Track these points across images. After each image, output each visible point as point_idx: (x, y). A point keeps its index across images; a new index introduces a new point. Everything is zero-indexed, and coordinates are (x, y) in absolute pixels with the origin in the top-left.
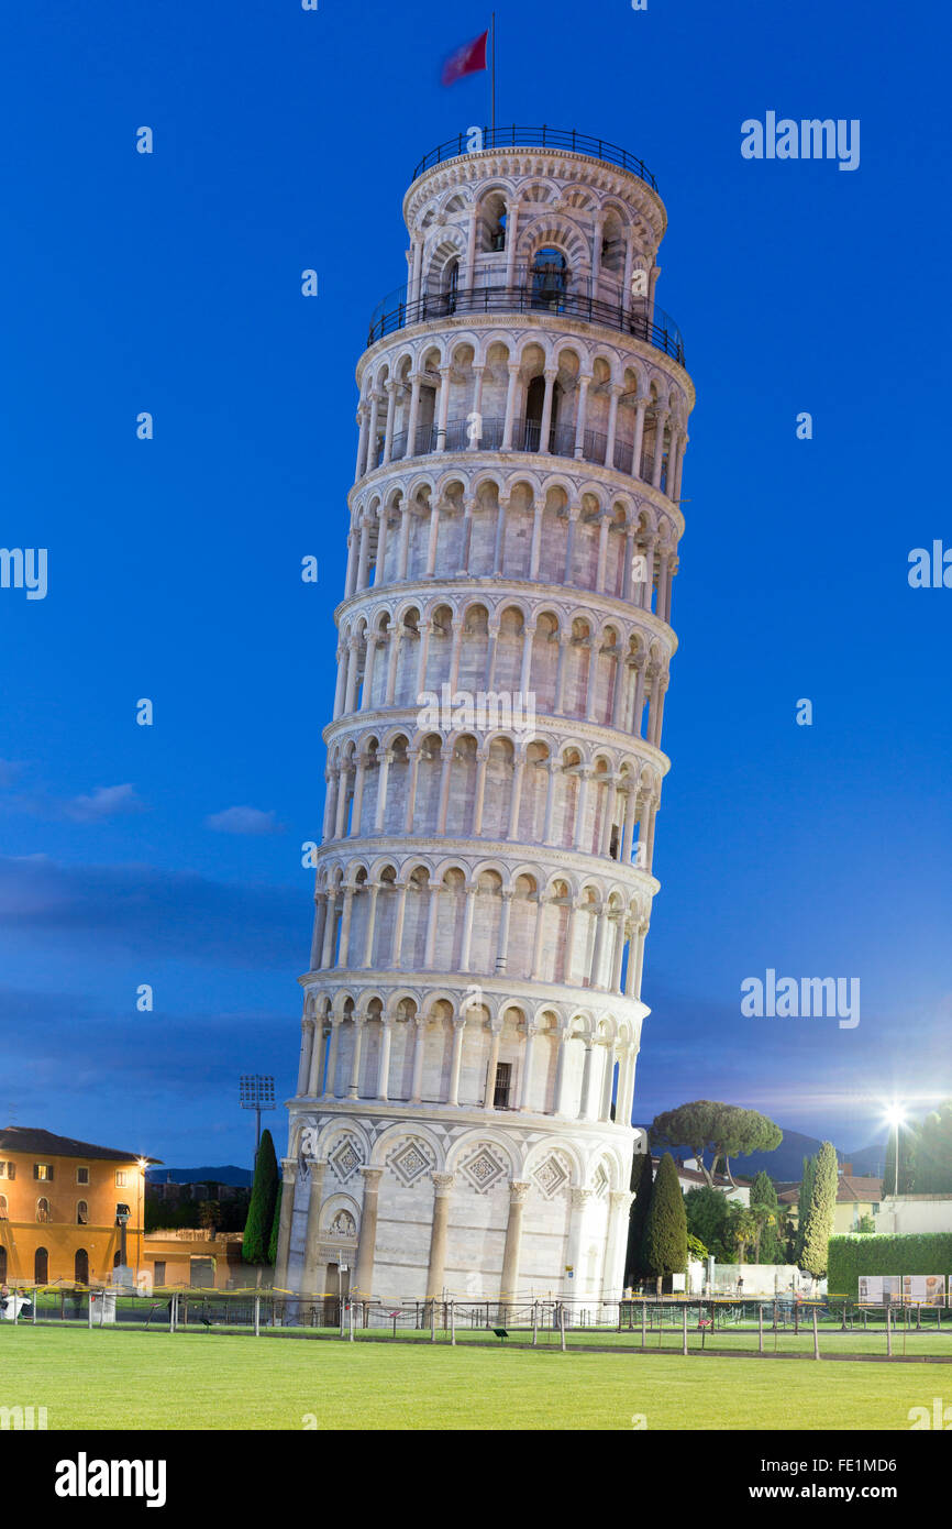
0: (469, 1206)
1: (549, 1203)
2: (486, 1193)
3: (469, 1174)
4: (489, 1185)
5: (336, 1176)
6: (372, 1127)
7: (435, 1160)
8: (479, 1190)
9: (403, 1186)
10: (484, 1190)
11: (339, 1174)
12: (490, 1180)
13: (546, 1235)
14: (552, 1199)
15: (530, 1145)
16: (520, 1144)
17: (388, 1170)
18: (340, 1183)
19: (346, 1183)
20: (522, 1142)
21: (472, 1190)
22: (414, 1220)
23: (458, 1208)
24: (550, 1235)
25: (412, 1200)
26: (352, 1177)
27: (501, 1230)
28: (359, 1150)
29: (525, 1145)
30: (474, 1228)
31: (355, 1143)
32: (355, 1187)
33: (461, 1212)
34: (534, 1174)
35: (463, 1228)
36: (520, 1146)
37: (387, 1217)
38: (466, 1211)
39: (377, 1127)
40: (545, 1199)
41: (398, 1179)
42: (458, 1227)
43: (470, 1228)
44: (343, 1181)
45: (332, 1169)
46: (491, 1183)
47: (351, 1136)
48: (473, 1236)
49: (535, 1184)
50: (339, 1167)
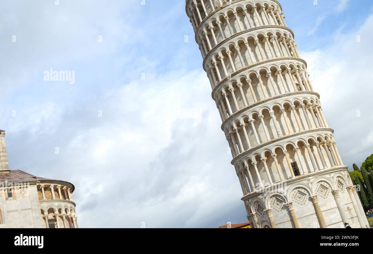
0: (301, 209)
1: (326, 199)
2: (304, 204)
3: (297, 200)
4: (304, 201)
5: (260, 216)
6: (263, 197)
7: (284, 200)
8: (302, 203)
9: (279, 211)
10: (303, 203)
11: (260, 215)
12: (304, 199)
13: (330, 209)
14: (327, 197)
15: (311, 183)
16: (308, 184)
17: (272, 208)
18: (261, 217)
19: (263, 217)
20: (309, 183)
21: (300, 204)
22: (286, 221)
23: (298, 212)
24: (331, 209)
25: (283, 215)
26: (264, 214)
27: (314, 214)
28: (262, 205)
29: (310, 184)
30: (306, 216)
31: (261, 204)
32: (265, 217)
33: (299, 213)
34: (317, 192)
35: (302, 217)
36: (308, 185)
37: (278, 223)
38: (301, 212)
39: (264, 197)
40: (324, 198)
41: (276, 210)
42: (300, 218)
43: (304, 217)
44: (262, 216)
45: (258, 214)
46: (305, 200)
47: (259, 202)
48: (306, 219)
49: (319, 195)
50: (260, 213)
